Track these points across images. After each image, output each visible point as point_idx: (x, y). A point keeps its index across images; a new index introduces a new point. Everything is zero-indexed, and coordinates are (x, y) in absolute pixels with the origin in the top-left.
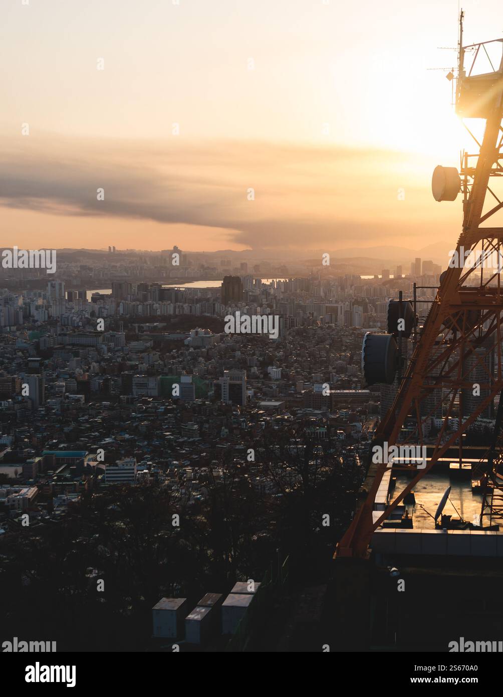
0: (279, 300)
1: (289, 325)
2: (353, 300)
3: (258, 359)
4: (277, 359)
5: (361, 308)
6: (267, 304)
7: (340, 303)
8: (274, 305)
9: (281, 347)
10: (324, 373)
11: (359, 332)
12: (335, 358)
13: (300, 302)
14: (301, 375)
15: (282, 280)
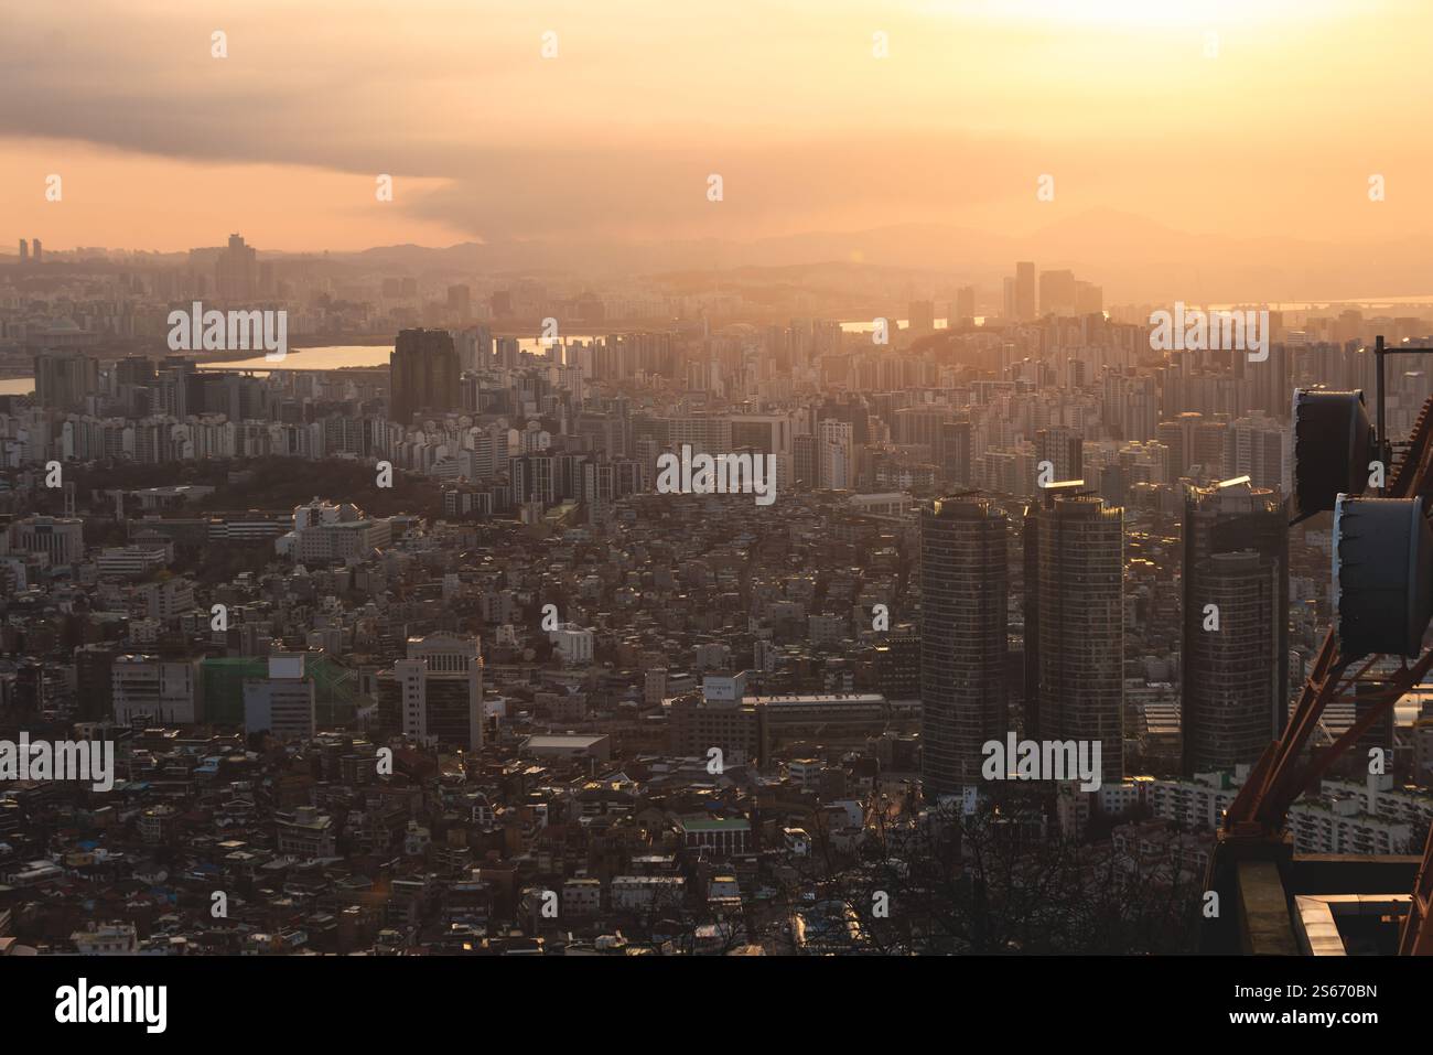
0: (578, 405)
1: (615, 490)
2: (820, 404)
3: (516, 596)
4: (577, 596)
5: (848, 429)
6: (541, 420)
7: (777, 412)
8: (564, 422)
9: (592, 557)
10: (734, 642)
11: (843, 505)
12: (768, 591)
13: (648, 410)
14: (659, 647)
15: (585, 341)
